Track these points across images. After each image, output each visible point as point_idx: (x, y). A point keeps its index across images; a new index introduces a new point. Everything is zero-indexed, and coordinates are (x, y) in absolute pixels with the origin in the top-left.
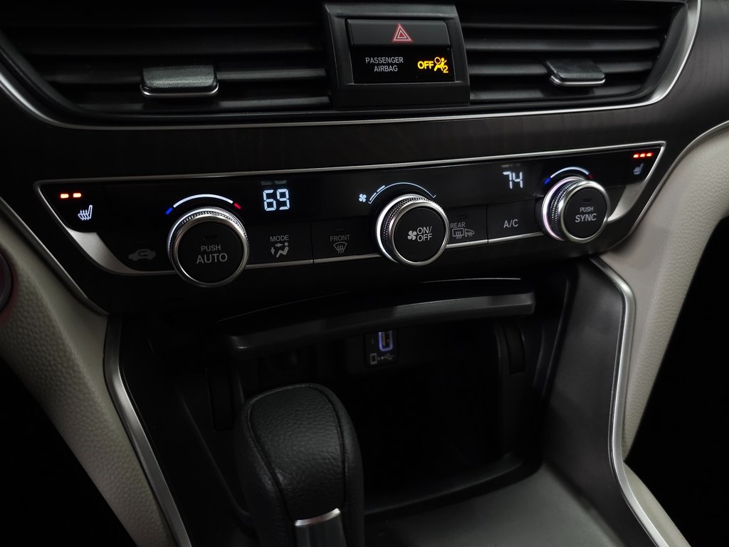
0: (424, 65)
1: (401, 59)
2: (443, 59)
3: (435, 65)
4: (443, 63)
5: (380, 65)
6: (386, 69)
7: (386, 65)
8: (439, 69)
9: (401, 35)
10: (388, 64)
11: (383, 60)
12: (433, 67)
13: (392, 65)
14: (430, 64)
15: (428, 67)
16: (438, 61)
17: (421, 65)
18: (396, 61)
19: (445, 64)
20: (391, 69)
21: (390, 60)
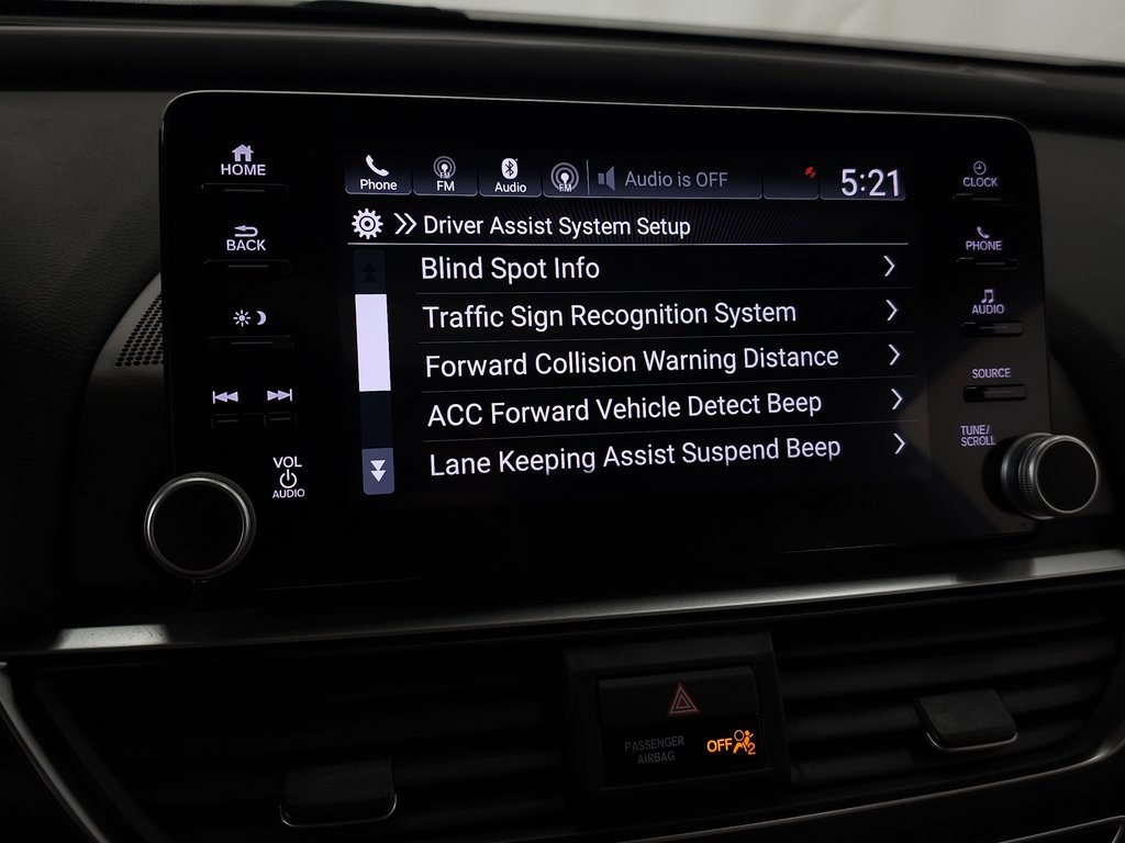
0: (717, 745)
1: (681, 740)
2: (747, 733)
3: (734, 742)
4: (747, 740)
5: (646, 752)
6: (657, 758)
7: (656, 751)
8: (741, 749)
9: (683, 703)
10: (660, 750)
11: (651, 744)
12: (731, 748)
13: (666, 750)
14: (727, 742)
15: (723, 748)
16: (739, 736)
17: (712, 746)
18: (672, 744)
19: (751, 740)
20: (664, 758)
21: (662, 743)
